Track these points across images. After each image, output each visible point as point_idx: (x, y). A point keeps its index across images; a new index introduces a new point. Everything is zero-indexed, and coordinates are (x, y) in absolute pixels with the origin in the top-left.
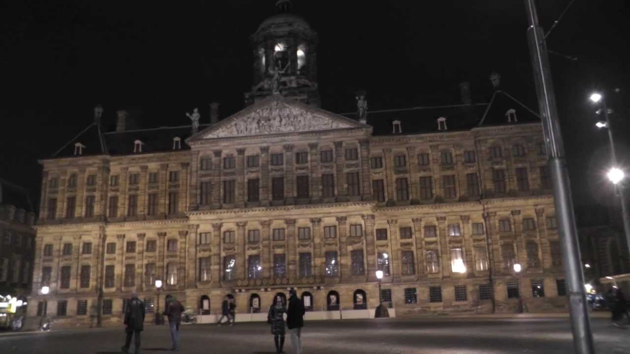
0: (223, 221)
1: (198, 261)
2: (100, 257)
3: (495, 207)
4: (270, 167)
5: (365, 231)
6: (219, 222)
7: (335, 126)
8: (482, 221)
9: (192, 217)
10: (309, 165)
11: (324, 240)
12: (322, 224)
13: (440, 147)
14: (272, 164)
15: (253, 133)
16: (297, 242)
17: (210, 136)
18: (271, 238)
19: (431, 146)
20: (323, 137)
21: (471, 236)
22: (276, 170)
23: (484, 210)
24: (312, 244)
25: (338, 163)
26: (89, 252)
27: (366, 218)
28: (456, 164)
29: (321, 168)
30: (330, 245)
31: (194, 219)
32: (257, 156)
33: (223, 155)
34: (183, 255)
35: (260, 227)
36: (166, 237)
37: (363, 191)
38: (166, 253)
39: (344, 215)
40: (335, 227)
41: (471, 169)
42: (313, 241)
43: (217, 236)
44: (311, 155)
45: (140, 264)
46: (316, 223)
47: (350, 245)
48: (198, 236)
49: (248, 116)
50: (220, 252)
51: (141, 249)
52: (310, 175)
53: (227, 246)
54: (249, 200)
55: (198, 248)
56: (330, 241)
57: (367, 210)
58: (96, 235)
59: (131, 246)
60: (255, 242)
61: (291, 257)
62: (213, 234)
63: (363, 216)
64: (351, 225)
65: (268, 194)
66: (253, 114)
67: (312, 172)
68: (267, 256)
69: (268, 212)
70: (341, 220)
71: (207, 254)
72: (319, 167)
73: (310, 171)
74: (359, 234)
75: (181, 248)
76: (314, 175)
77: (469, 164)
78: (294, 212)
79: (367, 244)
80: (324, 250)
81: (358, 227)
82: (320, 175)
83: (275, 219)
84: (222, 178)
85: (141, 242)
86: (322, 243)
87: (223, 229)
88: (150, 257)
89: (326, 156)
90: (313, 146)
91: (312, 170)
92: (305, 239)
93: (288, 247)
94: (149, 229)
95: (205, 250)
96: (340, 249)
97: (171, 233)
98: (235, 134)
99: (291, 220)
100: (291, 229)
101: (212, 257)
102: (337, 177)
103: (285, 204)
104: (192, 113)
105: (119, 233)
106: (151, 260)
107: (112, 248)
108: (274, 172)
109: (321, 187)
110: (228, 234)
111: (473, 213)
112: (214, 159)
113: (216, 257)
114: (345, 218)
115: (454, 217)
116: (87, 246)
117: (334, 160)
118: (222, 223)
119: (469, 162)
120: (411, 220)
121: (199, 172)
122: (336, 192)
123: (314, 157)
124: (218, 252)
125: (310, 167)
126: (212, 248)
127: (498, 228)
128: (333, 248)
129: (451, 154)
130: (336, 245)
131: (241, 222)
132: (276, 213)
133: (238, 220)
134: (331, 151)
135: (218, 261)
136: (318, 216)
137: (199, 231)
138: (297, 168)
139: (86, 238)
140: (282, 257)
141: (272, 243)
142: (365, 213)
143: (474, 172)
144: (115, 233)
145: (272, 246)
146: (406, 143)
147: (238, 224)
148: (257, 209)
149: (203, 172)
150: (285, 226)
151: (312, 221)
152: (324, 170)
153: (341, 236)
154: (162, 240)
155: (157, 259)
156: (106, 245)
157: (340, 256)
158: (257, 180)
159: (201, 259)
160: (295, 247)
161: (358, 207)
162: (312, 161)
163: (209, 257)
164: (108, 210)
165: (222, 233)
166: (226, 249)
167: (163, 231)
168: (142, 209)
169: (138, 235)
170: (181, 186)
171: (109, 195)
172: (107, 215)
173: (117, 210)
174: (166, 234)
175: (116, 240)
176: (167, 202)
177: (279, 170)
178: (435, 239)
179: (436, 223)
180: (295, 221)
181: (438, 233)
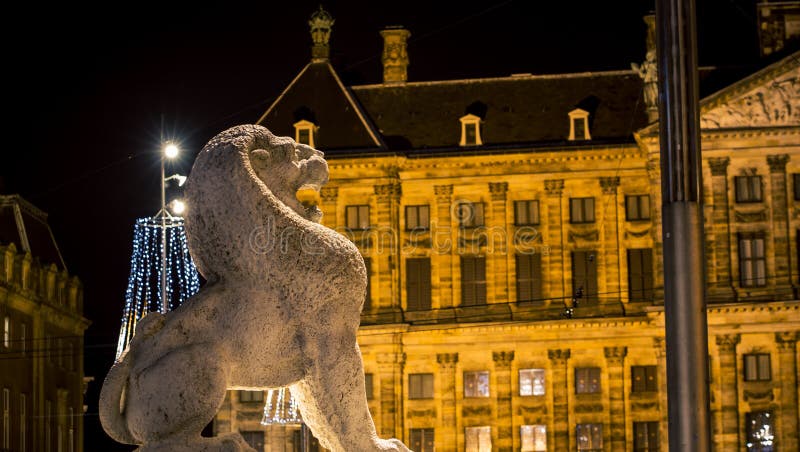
0: (743, 329)
2: (398, 407)
6: (732, 332)
36: (570, 362)
43: (729, 365)
50: (737, 401)
53: (751, 388)
58: (386, 355)
75: (612, 389)
85: (505, 373)
87: (741, 349)
94: (526, 340)
97: (582, 352)
105: (443, 350)
110: (751, 360)
135: (734, 424)
144: (432, 350)
154: (560, 369)
156: (406, 378)
164: (404, 293)
165: (739, 357)
166: (752, 395)
167: (563, 347)
168: (500, 291)
169: (495, 356)
170: (602, 236)
171: (406, 254)
172: (404, 306)
173: (430, 295)
174: (568, 354)
175: (432, 367)
176: (568, 275)
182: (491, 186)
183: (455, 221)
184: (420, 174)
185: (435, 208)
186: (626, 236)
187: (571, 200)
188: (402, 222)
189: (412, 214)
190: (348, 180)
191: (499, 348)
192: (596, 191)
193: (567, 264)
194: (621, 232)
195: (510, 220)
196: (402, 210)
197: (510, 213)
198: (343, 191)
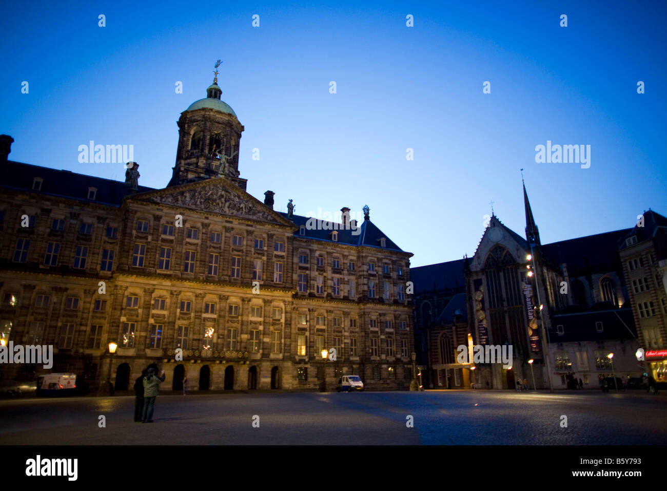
0: (156, 287)
3: (369, 308)
4: (209, 244)
5: (285, 315)
6: (151, 287)
7: (269, 219)
9: (121, 278)
10: (244, 248)
12: (251, 303)
15: (198, 207)
16: (227, 318)
17: (152, 199)
18: (204, 310)
19: (327, 252)
20: (258, 227)
21: (349, 329)
22: (214, 247)
24: (241, 320)
25: (269, 252)
27: (287, 303)
28: (343, 270)
30: (256, 322)
31: (122, 280)
32: (198, 228)
33: (163, 221)
35: (194, 298)
37: (287, 280)
39: (270, 298)
40: (261, 308)
41: (353, 276)
43: (147, 301)
44: (247, 240)
46: (246, 302)
47: (272, 325)
48: (125, 300)
50: (148, 318)
52: (244, 257)
54: (185, 270)
55: (124, 312)
56: (256, 319)
57: (288, 297)
61: (222, 331)
62: (142, 299)
63: (284, 301)
64: (274, 307)
66: (199, 189)
67: (246, 256)
68: (198, 328)
69: (204, 286)
70: (267, 302)
71: (133, 319)
72: (253, 253)
73: (244, 254)
76: (248, 259)
77: (352, 272)
78: (227, 289)
79: (285, 327)
80: (250, 327)
82: (252, 260)
83: (209, 293)
84: (160, 244)
87: (154, 295)
89: (257, 244)
90: (249, 233)
91: (246, 253)
92: (234, 316)
93: (219, 321)
95: (131, 315)
98: (180, 203)
99: (224, 296)
100: (223, 304)
101: (139, 323)
102: (267, 264)
103: (220, 280)
109: (252, 270)
111: (352, 310)
112: (153, 223)
113: (143, 323)
114: (271, 302)
115: (338, 312)
117: (266, 249)
118: (155, 289)
120: (307, 310)
121: (134, 232)
122: (264, 277)
123: (249, 243)
125: (244, 250)
126: (140, 313)
127: (370, 324)
128: (258, 326)
130: (260, 324)
131: (175, 291)
133: (172, 289)
134: (264, 240)
135: (145, 327)
136: (249, 296)
138: (233, 250)
141: (203, 316)
142: (286, 299)
145: (203, 318)
146: (310, 246)
147: (172, 293)
148: (194, 280)
149: (138, 233)
150: (217, 300)
151: (243, 300)
152: (256, 256)
157: (263, 333)
159: (125, 324)
160: (225, 322)
161: (282, 294)
162: (247, 245)
163: (136, 323)
165: (153, 299)
177: (217, 248)
178: (323, 327)
179: (326, 315)
180: (227, 298)
181: (326, 322)
186: (105, 243)
187: (82, 223)
194: (103, 241)
197: (49, 223)
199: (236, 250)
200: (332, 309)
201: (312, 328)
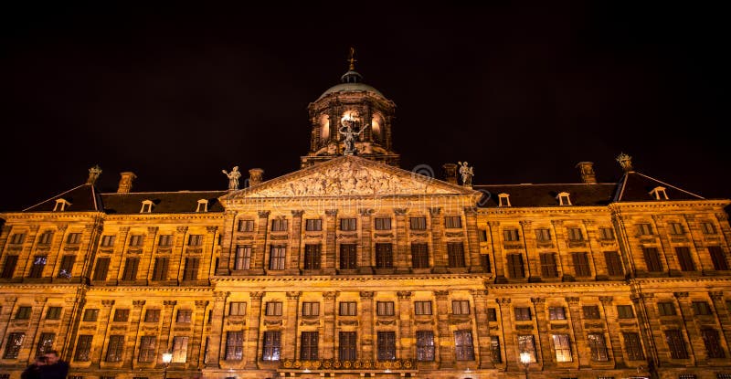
0: (267, 289)
1: (224, 335)
2: (72, 324)
3: (652, 288)
4: (338, 232)
5: (475, 309)
6: (260, 291)
7: (430, 190)
8: (631, 303)
9: (220, 283)
10: (394, 232)
11: (415, 317)
12: (413, 299)
13: (565, 223)
14: (341, 229)
15: (316, 194)
16: (375, 319)
17: (255, 195)
18: (337, 312)
19: (553, 222)
20: (414, 202)
21: (617, 321)
23: (633, 291)
24: (397, 321)
25: (434, 231)
26: (56, 317)
27: (475, 293)
28: (589, 241)
29: (411, 236)
30: (424, 323)
31: (222, 285)
32: (321, 219)
33: (271, 217)
34: (199, 328)
35: (321, 299)
36: (176, 307)
37: (471, 262)
38: (173, 325)
39: (444, 289)
40: (431, 302)
41: (610, 246)
42: (399, 318)
43: (257, 306)
44: (398, 221)
45: (131, 337)
46: (404, 297)
47: (453, 324)
48: (227, 306)
49: (310, 176)
50: (259, 325)
51: (136, 318)
52: (395, 242)
53: (267, 319)
54: (306, 267)
55: (226, 320)
56: (425, 318)
57: (477, 284)
58: (71, 298)
59: (122, 315)
60: (311, 316)
61: (367, 336)
62: (249, 304)
63: (471, 291)
64: (454, 301)
65: (335, 261)
66: (316, 175)
67: (398, 240)
68: (331, 334)
69: (334, 282)
70: (441, 294)
71: (239, 328)
72: (409, 235)
73: (395, 238)
74: (465, 311)
75: (197, 320)
76: (401, 243)
77: (606, 242)
78: (370, 283)
79: (477, 323)
80: (415, 328)
81: (464, 304)
82: (409, 244)
83: (345, 291)
84: (269, 241)
85: (138, 310)
86: (413, 321)
87: (265, 299)
88: (150, 329)
89: (417, 224)
90: (399, 212)
91: (398, 237)
92: (386, 315)
93: (361, 324)
94: (152, 295)
95: (237, 323)
96: (439, 328)
97: (183, 303)
98: (291, 194)
99: (367, 292)
100: (368, 302)
101: (247, 332)
102: (434, 246)
103: (358, 273)
104: (230, 170)
105: (106, 299)
106: (150, 332)
107: (92, 315)
108: (344, 238)
109: (410, 257)
110: (271, 305)
111: (617, 294)
112: (258, 221)
113: (252, 332)
114: (446, 293)
115: (590, 298)
116: (54, 312)
117: (428, 227)
118: (265, 292)
119: (606, 239)
120: (528, 300)
121: (236, 234)
122: (432, 263)
123: (401, 224)
124: (257, 326)
125: (395, 234)
126: (248, 322)
127: (657, 311)
128: (429, 327)
129: (580, 230)
130: (433, 324)
131: (293, 292)
132: (345, 283)
133: (290, 290)
134: (425, 218)
135: (256, 336)
136: (408, 289)
137: (229, 300)
138: (376, 236)
139: (54, 302)
140: (353, 335)
141: (338, 318)
142: (474, 287)
143: (614, 250)
144: (101, 298)
145: (337, 321)
146: (519, 216)
147: (288, 295)
148: (318, 277)
149: (240, 234)
150: (358, 299)
151: (399, 294)
152: (414, 238)
153: (440, 313)
154: (170, 310)
155: (160, 332)
156: (84, 311)
157: (440, 336)
158: (319, 246)
159: (228, 333)
160: (372, 324)
161: (464, 281)
162: (398, 227)
163: (243, 331)
164: (93, 272)
165: (264, 303)
166: (269, 322)
167: (173, 300)
168: (144, 273)
169: (134, 303)
170: (204, 251)
171: (98, 256)
172: (91, 278)
173: (106, 273)
174: (175, 303)
175: (100, 306)
176: (182, 267)
177: (350, 236)
178: (564, 322)
179: (566, 304)
180: (373, 294)
181: (568, 315)
182: (149, 228)
183: (127, 243)
184: (115, 222)
185: (118, 236)
187: (191, 236)
188: (100, 242)
189: (108, 239)
190: (73, 222)
191: (137, 299)
192: (204, 232)
193: (183, 263)
195: (157, 243)
196: (102, 237)
197: (157, 240)
198: (70, 227)
199: (381, 235)
200: (576, 295)
201: (541, 324)
